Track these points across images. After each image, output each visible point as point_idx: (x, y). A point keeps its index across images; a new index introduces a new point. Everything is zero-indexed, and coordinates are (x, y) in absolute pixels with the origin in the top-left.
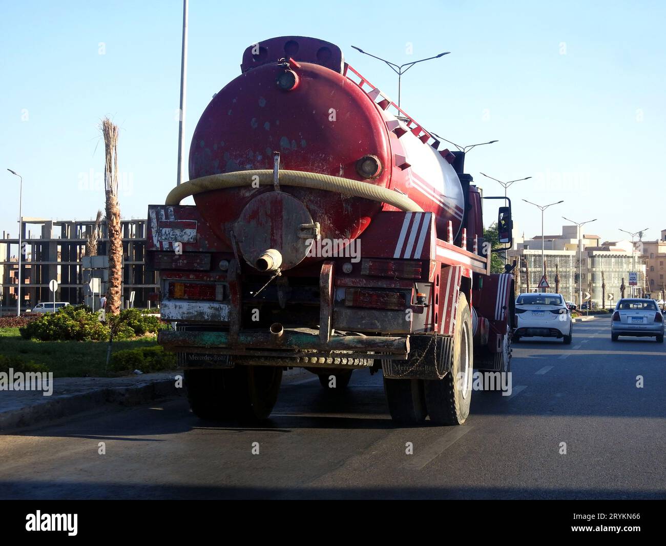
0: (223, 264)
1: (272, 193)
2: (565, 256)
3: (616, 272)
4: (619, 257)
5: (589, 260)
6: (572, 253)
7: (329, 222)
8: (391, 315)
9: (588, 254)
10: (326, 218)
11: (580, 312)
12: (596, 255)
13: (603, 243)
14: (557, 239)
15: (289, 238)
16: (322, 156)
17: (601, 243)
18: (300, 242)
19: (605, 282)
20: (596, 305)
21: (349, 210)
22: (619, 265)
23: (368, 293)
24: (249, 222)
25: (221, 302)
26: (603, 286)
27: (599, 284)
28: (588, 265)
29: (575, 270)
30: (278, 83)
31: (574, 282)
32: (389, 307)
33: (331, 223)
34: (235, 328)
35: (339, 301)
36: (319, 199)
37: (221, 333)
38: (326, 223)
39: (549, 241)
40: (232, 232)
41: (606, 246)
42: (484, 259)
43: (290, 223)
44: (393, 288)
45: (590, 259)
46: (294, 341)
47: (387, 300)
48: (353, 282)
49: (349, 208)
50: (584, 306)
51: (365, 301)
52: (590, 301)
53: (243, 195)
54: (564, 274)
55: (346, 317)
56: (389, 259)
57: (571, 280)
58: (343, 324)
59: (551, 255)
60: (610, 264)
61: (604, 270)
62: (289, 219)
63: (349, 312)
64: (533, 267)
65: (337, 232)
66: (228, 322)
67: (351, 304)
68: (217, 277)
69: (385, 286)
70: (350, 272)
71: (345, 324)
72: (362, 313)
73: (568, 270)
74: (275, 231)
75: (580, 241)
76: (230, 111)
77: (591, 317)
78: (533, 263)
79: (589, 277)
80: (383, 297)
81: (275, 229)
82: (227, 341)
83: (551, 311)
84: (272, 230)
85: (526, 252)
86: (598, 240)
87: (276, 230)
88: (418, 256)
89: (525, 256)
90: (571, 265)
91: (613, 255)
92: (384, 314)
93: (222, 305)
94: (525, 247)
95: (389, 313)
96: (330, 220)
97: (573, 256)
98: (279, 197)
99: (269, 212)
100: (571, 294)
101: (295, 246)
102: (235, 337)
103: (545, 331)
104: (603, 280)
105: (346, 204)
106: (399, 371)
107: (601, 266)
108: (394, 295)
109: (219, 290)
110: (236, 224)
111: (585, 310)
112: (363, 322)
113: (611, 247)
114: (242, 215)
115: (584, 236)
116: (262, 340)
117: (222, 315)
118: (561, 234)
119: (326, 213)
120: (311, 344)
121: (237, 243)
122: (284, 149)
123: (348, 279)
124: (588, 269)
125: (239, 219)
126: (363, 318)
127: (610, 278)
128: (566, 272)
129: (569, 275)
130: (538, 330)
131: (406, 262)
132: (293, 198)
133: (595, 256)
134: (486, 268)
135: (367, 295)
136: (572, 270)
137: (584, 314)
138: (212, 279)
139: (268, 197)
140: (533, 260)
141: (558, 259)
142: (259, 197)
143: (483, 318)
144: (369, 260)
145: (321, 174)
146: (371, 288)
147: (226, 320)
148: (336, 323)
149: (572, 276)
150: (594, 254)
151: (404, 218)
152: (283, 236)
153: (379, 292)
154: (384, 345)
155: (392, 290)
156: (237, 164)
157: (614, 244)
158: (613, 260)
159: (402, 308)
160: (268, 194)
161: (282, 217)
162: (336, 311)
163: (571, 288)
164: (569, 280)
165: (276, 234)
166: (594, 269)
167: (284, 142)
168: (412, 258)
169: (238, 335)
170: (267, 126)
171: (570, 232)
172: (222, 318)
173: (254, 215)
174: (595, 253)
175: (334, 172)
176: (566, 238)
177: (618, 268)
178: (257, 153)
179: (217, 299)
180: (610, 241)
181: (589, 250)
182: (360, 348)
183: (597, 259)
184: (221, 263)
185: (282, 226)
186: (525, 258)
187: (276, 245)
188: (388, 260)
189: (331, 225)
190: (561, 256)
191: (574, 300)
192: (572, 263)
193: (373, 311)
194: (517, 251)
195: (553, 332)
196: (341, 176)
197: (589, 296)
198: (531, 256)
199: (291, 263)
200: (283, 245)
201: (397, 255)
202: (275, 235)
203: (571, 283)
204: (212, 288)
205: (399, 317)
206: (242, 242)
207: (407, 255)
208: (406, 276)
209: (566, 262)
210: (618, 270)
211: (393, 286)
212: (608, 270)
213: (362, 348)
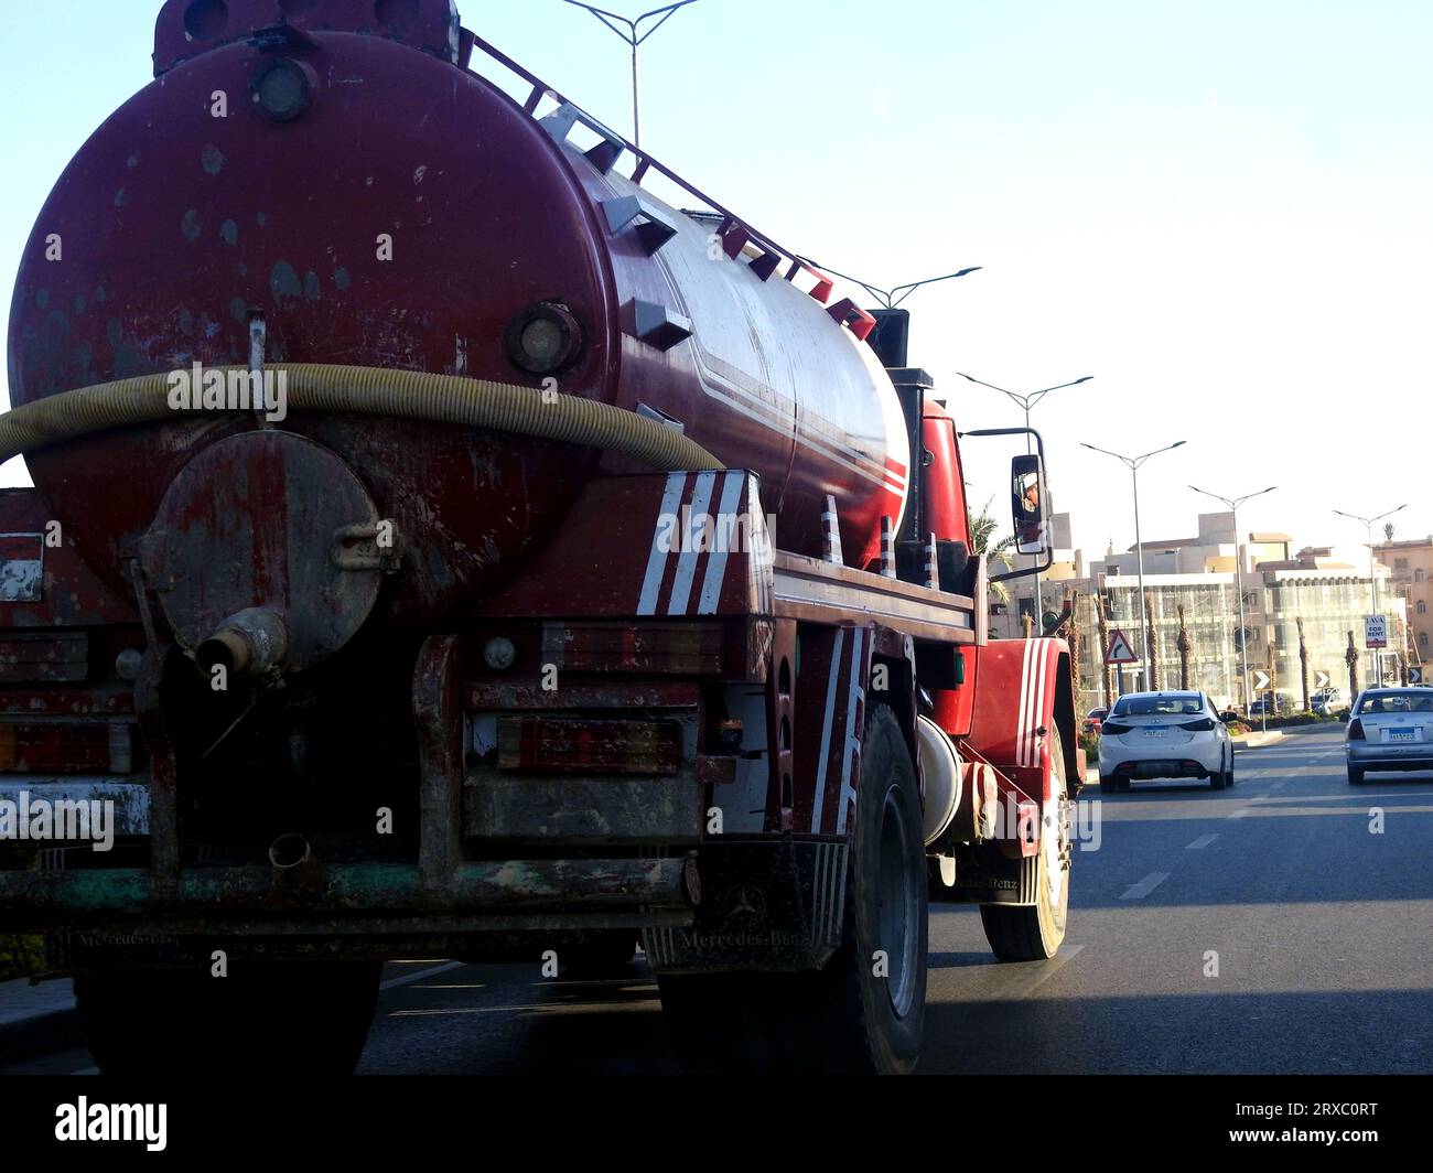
0: (127, 659)
1: (250, 436)
2: (1208, 587)
3: (1333, 618)
4: (1338, 581)
5: (1268, 595)
6: (1225, 578)
7: (431, 515)
8: (639, 790)
9: (1264, 580)
10: (421, 502)
11: (1248, 722)
12: (1283, 580)
13: (1298, 552)
14: (1187, 548)
15: (308, 570)
16: (399, 313)
17: (1293, 552)
18: (344, 582)
19: (1307, 645)
20: (1285, 703)
21: (492, 478)
22: (1340, 603)
23: (567, 728)
24: (186, 528)
25: (128, 776)
26: (1303, 654)
27: (1292, 651)
28: (1264, 606)
29: (1234, 618)
30: (256, 98)
31: (1233, 649)
32: (630, 768)
33: (436, 518)
34: (168, 854)
35: (482, 754)
36: (396, 445)
37: (129, 873)
38: (423, 518)
39: (1167, 553)
40: (134, 561)
41: (1307, 559)
42: (966, 602)
43: (310, 524)
44: (640, 708)
45: (1270, 591)
46: (346, 886)
47: (624, 745)
48: (520, 696)
49: (491, 469)
50: (1256, 709)
51: (560, 753)
52: (1271, 693)
53: (168, 446)
54: (1207, 630)
55: (503, 804)
56: (622, 618)
57: (1225, 644)
58: (494, 825)
59: (1173, 587)
60: (1318, 601)
61: (1304, 615)
62: (305, 510)
63: (510, 786)
64: (1130, 616)
65: (457, 546)
66: (148, 839)
67: (514, 763)
68: (112, 702)
69: (615, 702)
70: (509, 663)
71: (501, 825)
72: (550, 789)
73: (1217, 619)
74: (264, 552)
75: (1242, 549)
76: (120, 193)
77: (1275, 735)
78: (1130, 609)
79: (1270, 637)
80: (612, 738)
81: (264, 545)
82: (146, 894)
83: (1180, 726)
84: (257, 550)
85: (1111, 582)
86: (1286, 544)
87: (268, 548)
88: (709, 605)
89: (1110, 593)
90: (1225, 608)
91: (1324, 579)
92: (617, 789)
93: (129, 787)
94: (1112, 571)
95: (632, 784)
96: (433, 510)
97: (1227, 587)
98: (272, 446)
99: (243, 495)
100: (1228, 678)
101: (328, 593)
102: (171, 882)
103: (1172, 765)
104: (1302, 638)
105: (480, 457)
106: (695, 949)
107: (1298, 604)
108: (643, 729)
109: (120, 742)
110: (147, 536)
111: (1257, 717)
112: (557, 815)
113: (1318, 560)
114: (163, 510)
115: (1252, 537)
116: (249, 888)
117: (131, 816)
118: (1196, 536)
119: (420, 490)
120: (398, 892)
121: (152, 595)
122: (283, 298)
123: (503, 688)
124: (1266, 616)
125: (156, 523)
126: (553, 805)
127: (1320, 634)
128: (1211, 625)
129: (1221, 633)
130: (1158, 765)
131: (673, 627)
132: (312, 447)
133: (1280, 584)
134: (973, 624)
135: (562, 733)
136: (1226, 619)
137: (1255, 727)
138: (96, 709)
139: (238, 448)
140: (1130, 601)
141: (1191, 595)
142: (211, 451)
143: (977, 765)
144: (562, 625)
145: (400, 368)
146: (574, 710)
147: (145, 831)
148: (473, 824)
149: (1229, 635)
150: (1278, 579)
151: (663, 492)
152: (289, 565)
153: (600, 723)
154: (621, 885)
155: (639, 713)
156: (145, 352)
157: (1324, 552)
158: (1326, 589)
159: (670, 768)
160: (238, 438)
161: (284, 507)
162: (471, 787)
163: (1226, 664)
164: (1220, 645)
165: (269, 562)
166: (1280, 615)
167: (282, 280)
168: (692, 614)
169: (178, 875)
170: (230, 232)
171: (1216, 529)
172: (132, 828)
173: (201, 504)
174: (1280, 575)
175: (438, 362)
176: (1208, 544)
177: (1339, 609)
178: (205, 315)
179: (113, 768)
180: (1317, 545)
181: (1266, 569)
182: (546, 896)
183: (1285, 590)
184: (121, 658)
185: (285, 535)
186: (1111, 598)
187: (271, 594)
188: (621, 625)
189: (439, 525)
190: (1199, 588)
191: (1237, 692)
192: (1225, 601)
193: (585, 782)
194: (1091, 580)
195: (1187, 766)
196: (462, 373)
197: (1265, 680)
198: (1124, 590)
199: (319, 647)
200: (293, 595)
201: (647, 605)
202: (265, 563)
203: (1227, 651)
204: (100, 735)
205: (662, 794)
206: (167, 590)
207: (678, 606)
208: (676, 668)
209: (1210, 602)
210: (1338, 613)
211: (640, 701)
212: (1313, 615)
213: (553, 896)
